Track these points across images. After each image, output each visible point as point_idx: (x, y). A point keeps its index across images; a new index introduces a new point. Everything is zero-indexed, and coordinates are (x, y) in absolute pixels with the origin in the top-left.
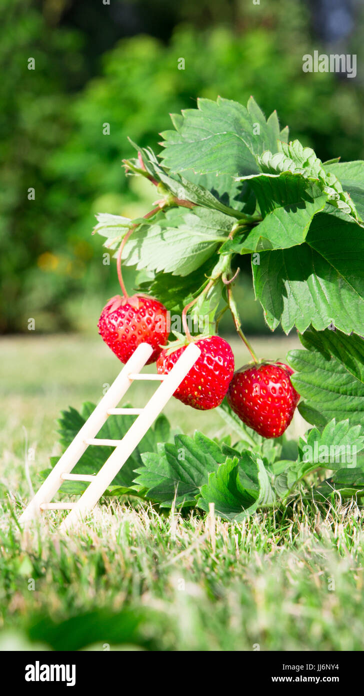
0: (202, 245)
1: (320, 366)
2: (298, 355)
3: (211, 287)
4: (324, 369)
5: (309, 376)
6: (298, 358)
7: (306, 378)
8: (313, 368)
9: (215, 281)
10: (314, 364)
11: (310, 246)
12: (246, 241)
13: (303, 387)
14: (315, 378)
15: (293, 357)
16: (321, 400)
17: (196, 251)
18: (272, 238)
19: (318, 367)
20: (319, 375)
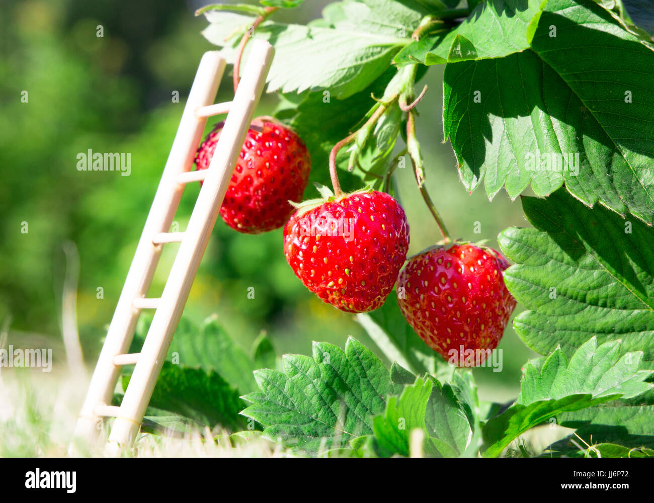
0: (371, 51)
1: (555, 256)
2: (518, 237)
3: (380, 115)
4: (562, 262)
5: (536, 270)
6: (519, 241)
7: (531, 274)
8: (543, 259)
9: (387, 106)
10: (544, 253)
11: (542, 58)
12: (440, 46)
13: (524, 290)
14: (546, 274)
15: (511, 239)
16: (554, 312)
17: (362, 59)
18: (480, 41)
19: (552, 258)
20: (553, 271)
